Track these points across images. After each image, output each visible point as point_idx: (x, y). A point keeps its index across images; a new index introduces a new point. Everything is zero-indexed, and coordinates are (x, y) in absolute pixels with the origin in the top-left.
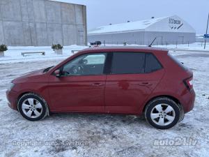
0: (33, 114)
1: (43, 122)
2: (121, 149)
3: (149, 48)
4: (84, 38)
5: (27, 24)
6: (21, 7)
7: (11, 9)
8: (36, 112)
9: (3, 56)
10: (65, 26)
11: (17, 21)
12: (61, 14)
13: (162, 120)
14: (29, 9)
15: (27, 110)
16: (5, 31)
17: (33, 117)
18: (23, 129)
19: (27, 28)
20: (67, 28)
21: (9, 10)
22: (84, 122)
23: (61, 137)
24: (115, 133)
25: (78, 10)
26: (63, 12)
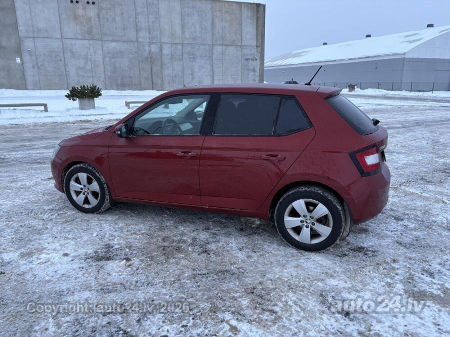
0: (86, 201)
1: (100, 217)
2: (205, 271)
3: (307, 88)
4: (257, 74)
5: (147, 48)
6: (136, 14)
7: (118, 19)
8: (90, 197)
9: (94, 107)
10: (218, 49)
11: (129, 41)
12: (213, 24)
13: (306, 232)
14: (152, 18)
15: (78, 193)
16: (107, 60)
17: (86, 206)
18: (65, 222)
19: (146, 54)
20: (223, 53)
21: (114, 20)
22: (170, 223)
23: (116, 242)
24: (212, 247)
25: (247, 13)
26: (217, 21)
